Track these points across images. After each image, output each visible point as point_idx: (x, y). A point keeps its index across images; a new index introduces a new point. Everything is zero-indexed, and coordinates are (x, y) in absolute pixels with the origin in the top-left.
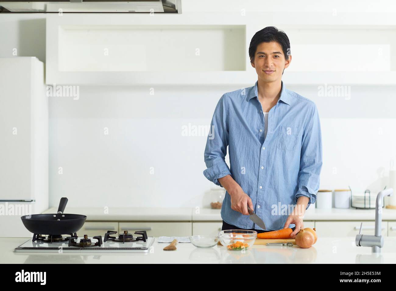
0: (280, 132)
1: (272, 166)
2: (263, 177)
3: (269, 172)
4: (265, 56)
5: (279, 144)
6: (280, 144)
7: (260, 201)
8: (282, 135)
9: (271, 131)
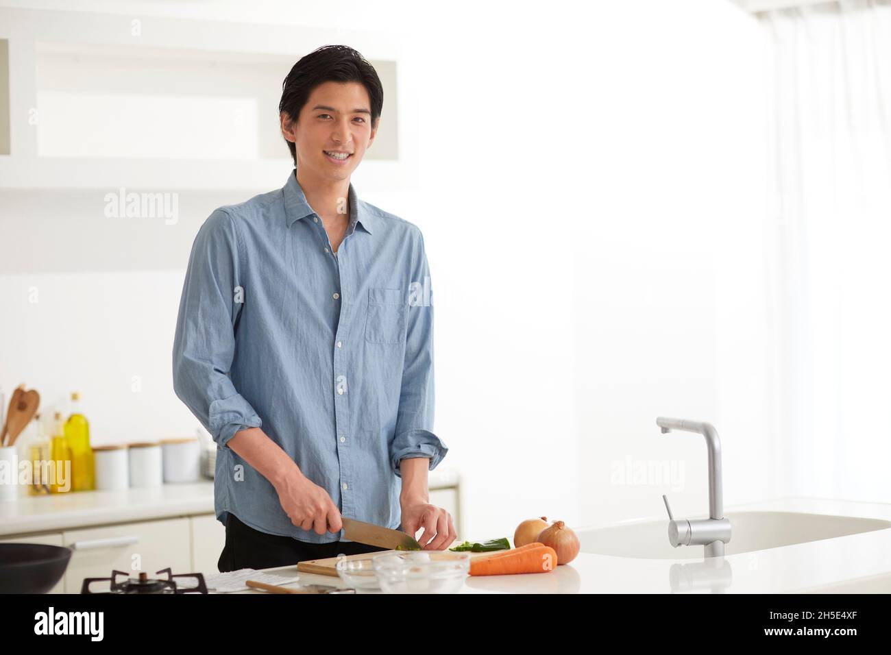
0: (371, 303)
1: (360, 385)
2: (344, 414)
3: (357, 400)
4: (328, 115)
5: (370, 333)
6: (373, 332)
7: (348, 472)
8: (375, 309)
9: (349, 299)
